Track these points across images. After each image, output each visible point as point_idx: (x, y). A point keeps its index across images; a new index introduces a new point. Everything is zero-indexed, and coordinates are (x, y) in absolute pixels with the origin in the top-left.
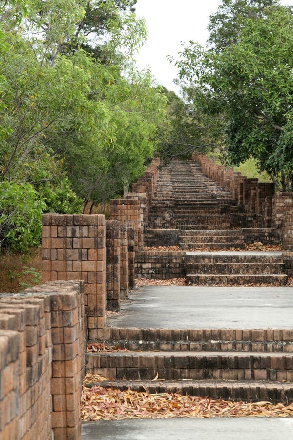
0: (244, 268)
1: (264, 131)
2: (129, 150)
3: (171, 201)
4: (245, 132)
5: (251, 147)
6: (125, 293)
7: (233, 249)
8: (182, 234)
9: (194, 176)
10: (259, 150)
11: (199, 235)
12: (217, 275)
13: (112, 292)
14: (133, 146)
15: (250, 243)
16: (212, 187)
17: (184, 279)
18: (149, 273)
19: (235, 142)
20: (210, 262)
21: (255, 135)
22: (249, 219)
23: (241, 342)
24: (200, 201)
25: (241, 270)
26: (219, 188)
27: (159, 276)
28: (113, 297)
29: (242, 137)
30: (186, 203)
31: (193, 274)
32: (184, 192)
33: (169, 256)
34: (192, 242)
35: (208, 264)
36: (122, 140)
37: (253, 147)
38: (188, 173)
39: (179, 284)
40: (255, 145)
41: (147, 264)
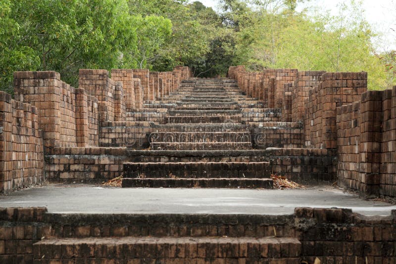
2: (82, 33)
3: (116, 153)
14: (91, 25)
16: (252, 109)
26: (267, 111)
30: (164, 161)
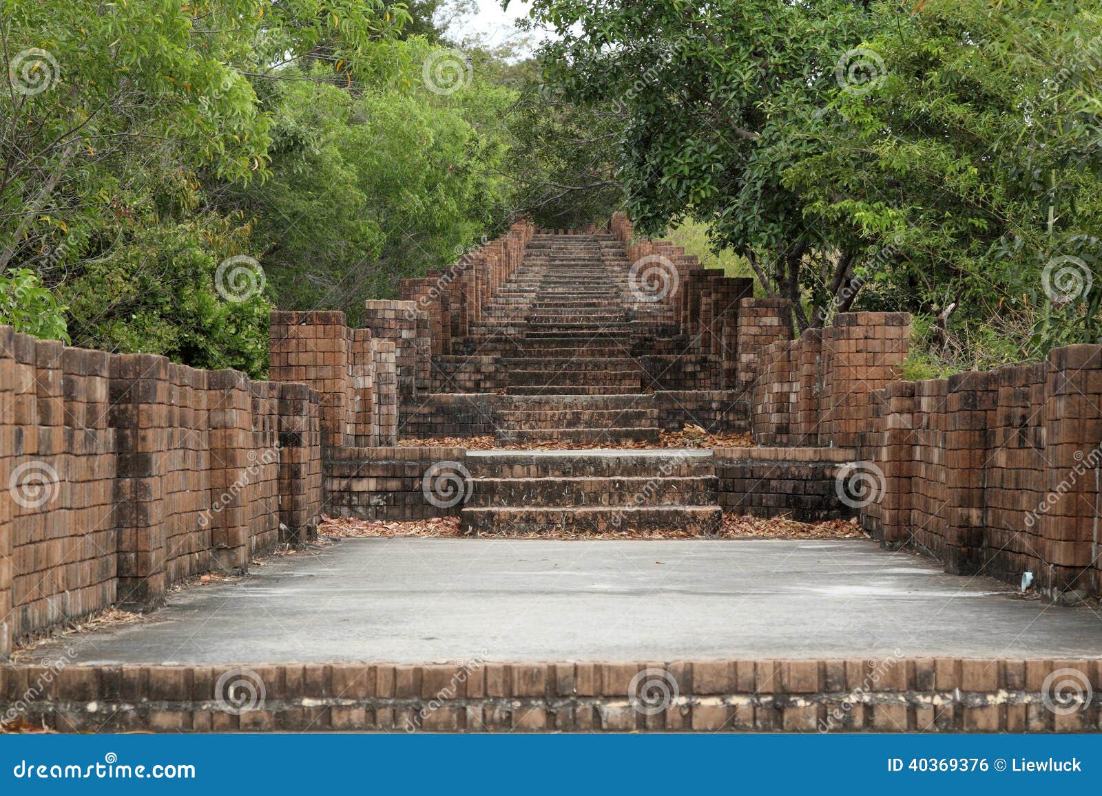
0: (612, 490)
1: (714, 147)
4: (667, 148)
5: (684, 187)
6: (233, 557)
7: (630, 442)
8: (504, 407)
9: (604, 271)
10: (703, 194)
11: (547, 407)
12: (540, 510)
13: (133, 555)
15: (674, 429)
17: (457, 520)
18: (369, 505)
19: (645, 173)
20: (529, 475)
21: (691, 156)
22: (690, 368)
23: (391, 702)
24: (589, 328)
25: (605, 496)
27: (396, 511)
28: (134, 570)
29: (662, 160)
31: (481, 506)
32: (564, 305)
33: (422, 459)
34: (528, 425)
35: (521, 480)
36: (416, 179)
37: (688, 188)
38: (594, 262)
39: (442, 533)
40: (694, 181)
41: (365, 481)
